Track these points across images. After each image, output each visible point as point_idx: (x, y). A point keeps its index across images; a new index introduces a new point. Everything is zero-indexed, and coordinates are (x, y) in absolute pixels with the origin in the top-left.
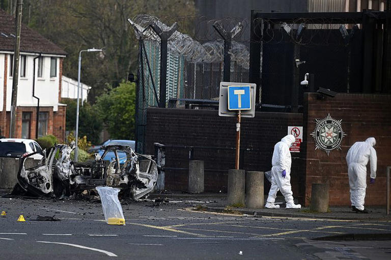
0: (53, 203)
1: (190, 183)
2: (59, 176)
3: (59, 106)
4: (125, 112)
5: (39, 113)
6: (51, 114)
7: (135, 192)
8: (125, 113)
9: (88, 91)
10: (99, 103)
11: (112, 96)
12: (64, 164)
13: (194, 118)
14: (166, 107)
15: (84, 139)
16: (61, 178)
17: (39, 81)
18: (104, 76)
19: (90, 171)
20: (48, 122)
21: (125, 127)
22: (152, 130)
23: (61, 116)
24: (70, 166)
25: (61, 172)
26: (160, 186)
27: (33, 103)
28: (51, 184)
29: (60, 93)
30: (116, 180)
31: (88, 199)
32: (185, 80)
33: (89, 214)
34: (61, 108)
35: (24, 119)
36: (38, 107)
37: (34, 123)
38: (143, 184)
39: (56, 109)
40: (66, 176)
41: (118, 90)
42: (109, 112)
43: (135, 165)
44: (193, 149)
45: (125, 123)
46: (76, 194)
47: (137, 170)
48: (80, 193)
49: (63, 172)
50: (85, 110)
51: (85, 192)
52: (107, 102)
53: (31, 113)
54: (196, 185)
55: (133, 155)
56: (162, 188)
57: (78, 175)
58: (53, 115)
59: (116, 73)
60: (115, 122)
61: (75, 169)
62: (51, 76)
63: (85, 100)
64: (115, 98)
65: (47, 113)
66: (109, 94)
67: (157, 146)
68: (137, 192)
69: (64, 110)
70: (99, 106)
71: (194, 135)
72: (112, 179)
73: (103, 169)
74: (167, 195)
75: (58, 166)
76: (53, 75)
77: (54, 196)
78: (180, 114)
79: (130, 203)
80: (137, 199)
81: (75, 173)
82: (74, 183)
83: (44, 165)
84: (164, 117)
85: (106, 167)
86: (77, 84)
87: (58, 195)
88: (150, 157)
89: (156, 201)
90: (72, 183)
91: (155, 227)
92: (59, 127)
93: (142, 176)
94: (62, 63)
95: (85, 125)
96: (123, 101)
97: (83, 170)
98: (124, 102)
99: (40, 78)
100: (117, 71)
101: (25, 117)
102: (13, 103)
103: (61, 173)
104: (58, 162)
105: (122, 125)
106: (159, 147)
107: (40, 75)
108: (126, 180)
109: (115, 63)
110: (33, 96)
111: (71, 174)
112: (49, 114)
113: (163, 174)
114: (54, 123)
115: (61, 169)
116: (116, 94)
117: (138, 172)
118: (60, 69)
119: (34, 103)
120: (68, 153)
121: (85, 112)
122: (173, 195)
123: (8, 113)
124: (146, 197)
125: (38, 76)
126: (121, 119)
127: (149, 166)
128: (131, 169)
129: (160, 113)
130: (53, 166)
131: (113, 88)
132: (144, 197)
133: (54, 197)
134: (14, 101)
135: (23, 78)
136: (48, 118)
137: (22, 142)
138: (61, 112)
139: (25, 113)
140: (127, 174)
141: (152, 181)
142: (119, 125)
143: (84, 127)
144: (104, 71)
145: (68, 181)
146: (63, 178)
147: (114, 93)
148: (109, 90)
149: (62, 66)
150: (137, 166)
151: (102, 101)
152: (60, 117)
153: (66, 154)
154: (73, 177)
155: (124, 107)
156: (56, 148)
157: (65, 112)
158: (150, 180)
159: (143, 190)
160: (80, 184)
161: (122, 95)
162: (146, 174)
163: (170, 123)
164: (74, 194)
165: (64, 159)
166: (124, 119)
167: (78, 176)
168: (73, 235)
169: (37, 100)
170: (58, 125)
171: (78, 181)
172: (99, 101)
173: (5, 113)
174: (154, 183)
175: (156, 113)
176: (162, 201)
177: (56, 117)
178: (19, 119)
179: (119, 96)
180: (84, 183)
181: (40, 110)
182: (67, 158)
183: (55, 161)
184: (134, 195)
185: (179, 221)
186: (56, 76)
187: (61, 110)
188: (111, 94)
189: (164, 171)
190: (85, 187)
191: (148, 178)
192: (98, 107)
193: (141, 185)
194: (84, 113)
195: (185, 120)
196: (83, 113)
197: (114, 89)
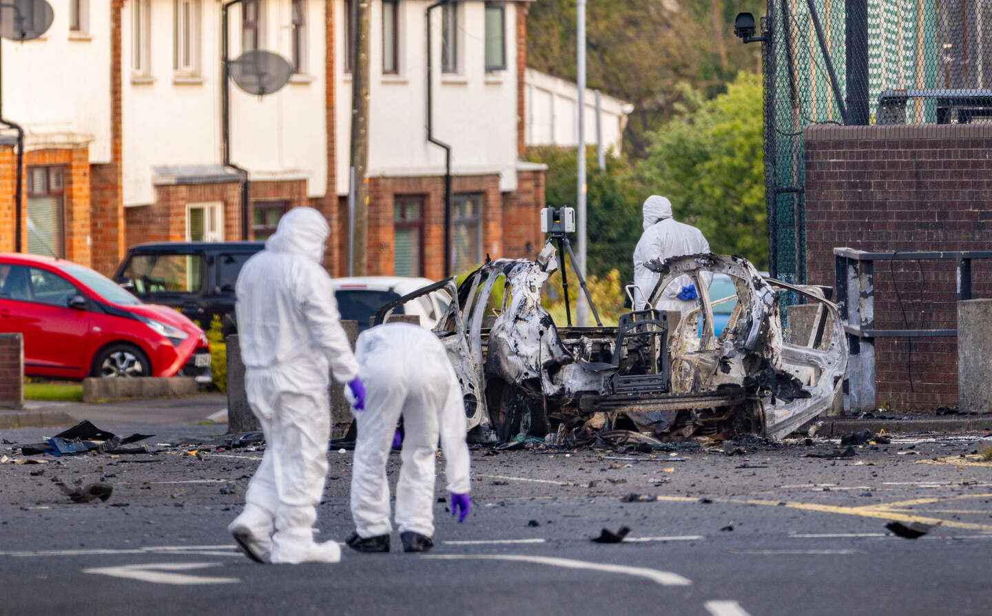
0: (487, 458)
1: (962, 379)
2: (506, 368)
3: (519, 172)
4: (747, 182)
5: (453, 199)
6: (494, 199)
7: (773, 416)
8: (751, 187)
9: (620, 119)
10: (660, 154)
11: (700, 130)
12: (521, 326)
13: (970, 154)
14: (873, 121)
15: (610, 281)
16: (513, 375)
17: (448, 88)
18: (676, 70)
19: (613, 348)
20: (486, 227)
21: (754, 234)
22: (828, 205)
23: (527, 205)
24: (541, 333)
25: (512, 353)
26: (859, 393)
27: (429, 163)
28: (478, 397)
29: (521, 127)
30: (702, 376)
31: (608, 444)
32: (941, 39)
33: (609, 485)
34: (528, 179)
35: (398, 219)
36: (447, 179)
37: (436, 232)
38: (797, 384)
39: (508, 183)
40: (530, 368)
41: (721, 108)
42: (696, 186)
43: (765, 318)
44: (967, 261)
45: (754, 222)
46: (569, 429)
47: (772, 336)
48: (581, 423)
49: (517, 353)
50: (612, 182)
51: (598, 420)
52: (686, 148)
53: (423, 198)
54: (983, 385)
55: (759, 286)
56: (868, 402)
57: (570, 361)
58: (499, 203)
59: (717, 57)
60: (717, 218)
61: (559, 342)
62: (489, 69)
63: (611, 151)
64: (714, 135)
65: (481, 199)
66: (691, 122)
67: (843, 259)
68: (777, 412)
69: (537, 186)
70: (659, 166)
71: (970, 215)
72: (688, 374)
73: (657, 338)
74: (884, 422)
75: (502, 335)
76: (493, 67)
77: (493, 437)
78: (921, 144)
79: (754, 451)
80: (779, 437)
81: (559, 354)
82: (556, 388)
83: (453, 333)
84: (865, 155)
85: (666, 331)
86: (576, 97)
87: (507, 433)
88: (817, 291)
89: (843, 443)
90: (549, 389)
91: (833, 509)
92: (522, 244)
93: (792, 358)
94: (523, 20)
95: (613, 234)
96: (742, 145)
97: (589, 348)
98: (747, 149)
99: (450, 77)
100: (722, 50)
101: (403, 215)
102: (358, 158)
103: (511, 358)
104: (500, 321)
105: (741, 227)
106: (853, 262)
107: (450, 66)
108: (737, 374)
109: (712, 24)
110: (430, 138)
111: (545, 358)
112: (486, 202)
113: (868, 354)
114: (505, 231)
115: (511, 344)
116: (718, 121)
117: (777, 343)
118: (519, 44)
119: (432, 163)
120: (532, 288)
121: (614, 190)
122: (905, 420)
123: (343, 199)
124: (812, 430)
125: (445, 69)
126: (737, 209)
127: (816, 324)
128: (754, 332)
129: (851, 144)
130: (482, 337)
131: (704, 101)
132: (802, 432)
133: (492, 444)
134: (360, 150)
135: (392, 78)
136: (485, 213)
137: (391, 289)
138: (529, 192)
139: (401, 199)
140: (740, 350)
141: (830, 373)
142: (730, 229)
143: (611, 241)
144: (673, 51)
145: (536, 383)
146: (519, 374)
147: (708, 117)
148: (693, 109)
149: (523, 32)
150: (774, 322)
151: (669, 146)
152: (524, 210)
153: (527, 292)
154: (553, 368)
155: (746, 165)
156: (491, 273)
157: (542, 189)
158: (821, 372)
159: (800, 406)
160: (579, 393)
161: (738, 122)
162: (807, 350)
163: (884, 176)
164: (561, 427)
165: (521, 308)
166: (746, 208)
167: (573, 367)
168: (549, 541)
169: (443, 152)
170: (520, 237)
171: (574, 380)
172: (658, 147)
173: (335, 202)
174: (836, 380)
175: (838, 144)
176: (863, 439)
177: (513, 211)
178: (382, 222)
179: (726, 126)
180: (594, 387)
181: (455, 187)
182: (530, 303)
183: (488, 318)
184: (769, 424)
185: (916, 492)
186: (503, 66)
187: (529, 185)
188: (699, 122)
189: (870, 340)
190: (596, 402)
191: (815, 366)
192: (655, 170)
193: (791, 389)
194: (609, 193)
195: (938, 165)
196: (604, 194)
197: (709, 104)
